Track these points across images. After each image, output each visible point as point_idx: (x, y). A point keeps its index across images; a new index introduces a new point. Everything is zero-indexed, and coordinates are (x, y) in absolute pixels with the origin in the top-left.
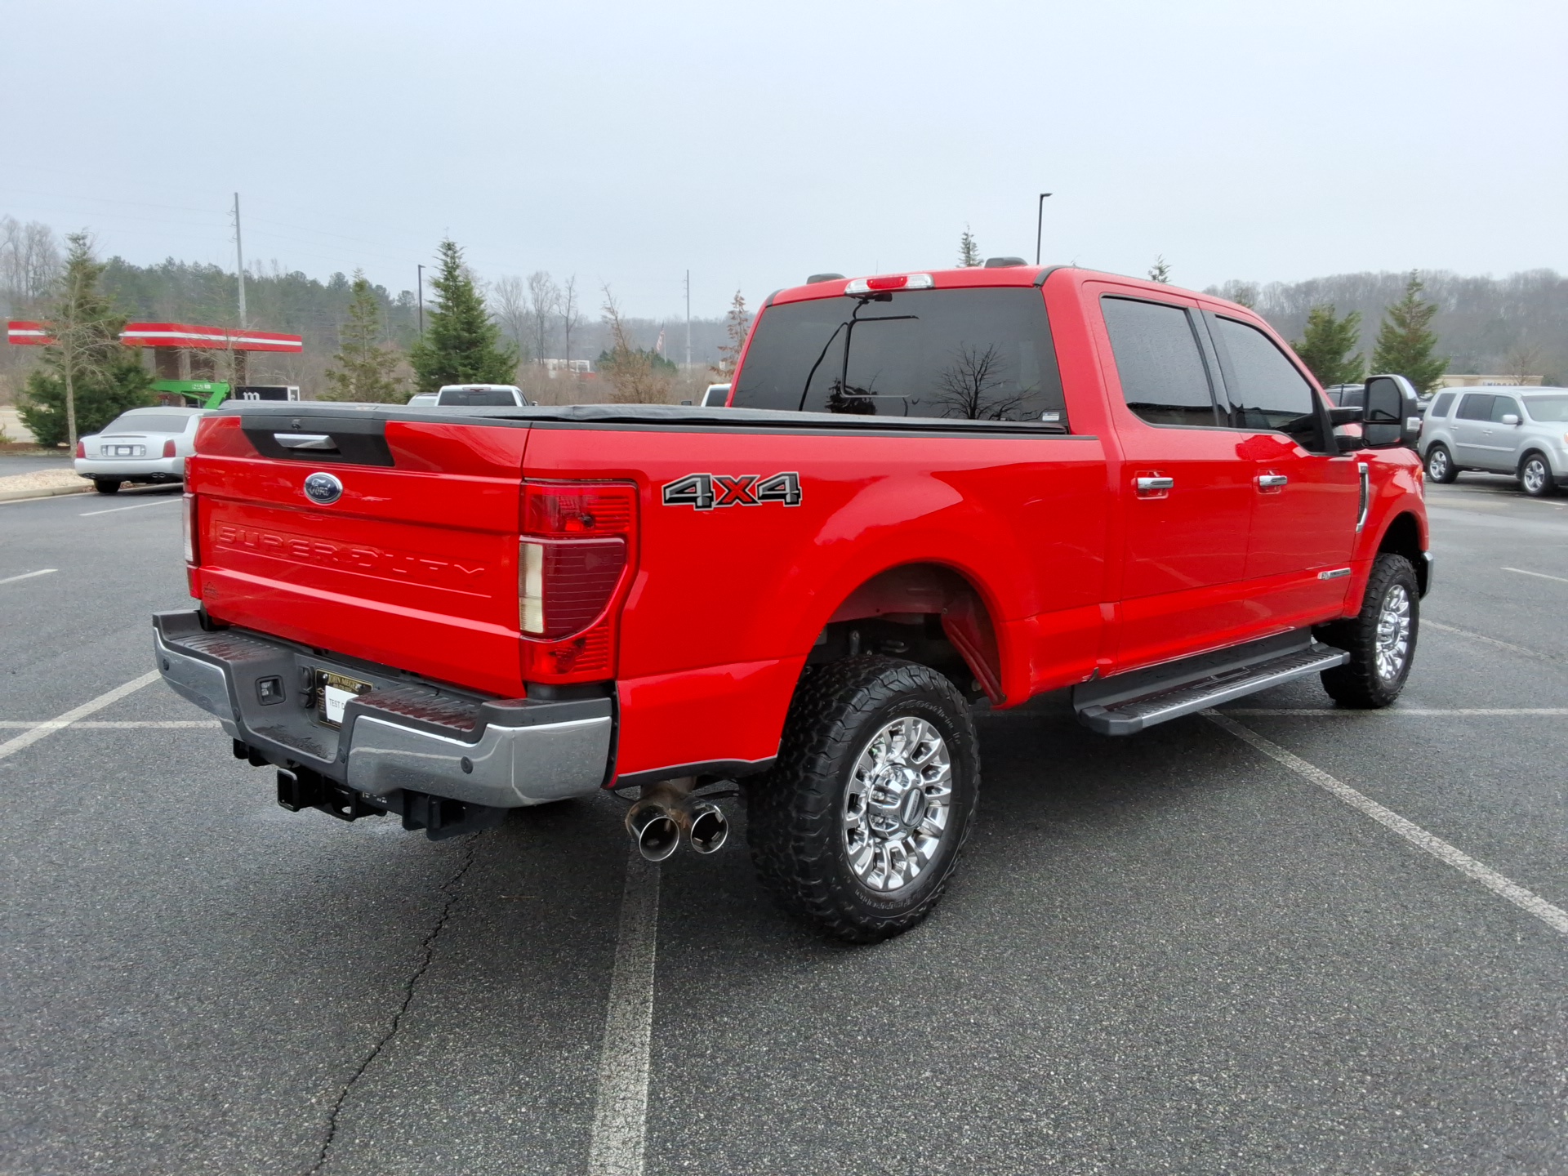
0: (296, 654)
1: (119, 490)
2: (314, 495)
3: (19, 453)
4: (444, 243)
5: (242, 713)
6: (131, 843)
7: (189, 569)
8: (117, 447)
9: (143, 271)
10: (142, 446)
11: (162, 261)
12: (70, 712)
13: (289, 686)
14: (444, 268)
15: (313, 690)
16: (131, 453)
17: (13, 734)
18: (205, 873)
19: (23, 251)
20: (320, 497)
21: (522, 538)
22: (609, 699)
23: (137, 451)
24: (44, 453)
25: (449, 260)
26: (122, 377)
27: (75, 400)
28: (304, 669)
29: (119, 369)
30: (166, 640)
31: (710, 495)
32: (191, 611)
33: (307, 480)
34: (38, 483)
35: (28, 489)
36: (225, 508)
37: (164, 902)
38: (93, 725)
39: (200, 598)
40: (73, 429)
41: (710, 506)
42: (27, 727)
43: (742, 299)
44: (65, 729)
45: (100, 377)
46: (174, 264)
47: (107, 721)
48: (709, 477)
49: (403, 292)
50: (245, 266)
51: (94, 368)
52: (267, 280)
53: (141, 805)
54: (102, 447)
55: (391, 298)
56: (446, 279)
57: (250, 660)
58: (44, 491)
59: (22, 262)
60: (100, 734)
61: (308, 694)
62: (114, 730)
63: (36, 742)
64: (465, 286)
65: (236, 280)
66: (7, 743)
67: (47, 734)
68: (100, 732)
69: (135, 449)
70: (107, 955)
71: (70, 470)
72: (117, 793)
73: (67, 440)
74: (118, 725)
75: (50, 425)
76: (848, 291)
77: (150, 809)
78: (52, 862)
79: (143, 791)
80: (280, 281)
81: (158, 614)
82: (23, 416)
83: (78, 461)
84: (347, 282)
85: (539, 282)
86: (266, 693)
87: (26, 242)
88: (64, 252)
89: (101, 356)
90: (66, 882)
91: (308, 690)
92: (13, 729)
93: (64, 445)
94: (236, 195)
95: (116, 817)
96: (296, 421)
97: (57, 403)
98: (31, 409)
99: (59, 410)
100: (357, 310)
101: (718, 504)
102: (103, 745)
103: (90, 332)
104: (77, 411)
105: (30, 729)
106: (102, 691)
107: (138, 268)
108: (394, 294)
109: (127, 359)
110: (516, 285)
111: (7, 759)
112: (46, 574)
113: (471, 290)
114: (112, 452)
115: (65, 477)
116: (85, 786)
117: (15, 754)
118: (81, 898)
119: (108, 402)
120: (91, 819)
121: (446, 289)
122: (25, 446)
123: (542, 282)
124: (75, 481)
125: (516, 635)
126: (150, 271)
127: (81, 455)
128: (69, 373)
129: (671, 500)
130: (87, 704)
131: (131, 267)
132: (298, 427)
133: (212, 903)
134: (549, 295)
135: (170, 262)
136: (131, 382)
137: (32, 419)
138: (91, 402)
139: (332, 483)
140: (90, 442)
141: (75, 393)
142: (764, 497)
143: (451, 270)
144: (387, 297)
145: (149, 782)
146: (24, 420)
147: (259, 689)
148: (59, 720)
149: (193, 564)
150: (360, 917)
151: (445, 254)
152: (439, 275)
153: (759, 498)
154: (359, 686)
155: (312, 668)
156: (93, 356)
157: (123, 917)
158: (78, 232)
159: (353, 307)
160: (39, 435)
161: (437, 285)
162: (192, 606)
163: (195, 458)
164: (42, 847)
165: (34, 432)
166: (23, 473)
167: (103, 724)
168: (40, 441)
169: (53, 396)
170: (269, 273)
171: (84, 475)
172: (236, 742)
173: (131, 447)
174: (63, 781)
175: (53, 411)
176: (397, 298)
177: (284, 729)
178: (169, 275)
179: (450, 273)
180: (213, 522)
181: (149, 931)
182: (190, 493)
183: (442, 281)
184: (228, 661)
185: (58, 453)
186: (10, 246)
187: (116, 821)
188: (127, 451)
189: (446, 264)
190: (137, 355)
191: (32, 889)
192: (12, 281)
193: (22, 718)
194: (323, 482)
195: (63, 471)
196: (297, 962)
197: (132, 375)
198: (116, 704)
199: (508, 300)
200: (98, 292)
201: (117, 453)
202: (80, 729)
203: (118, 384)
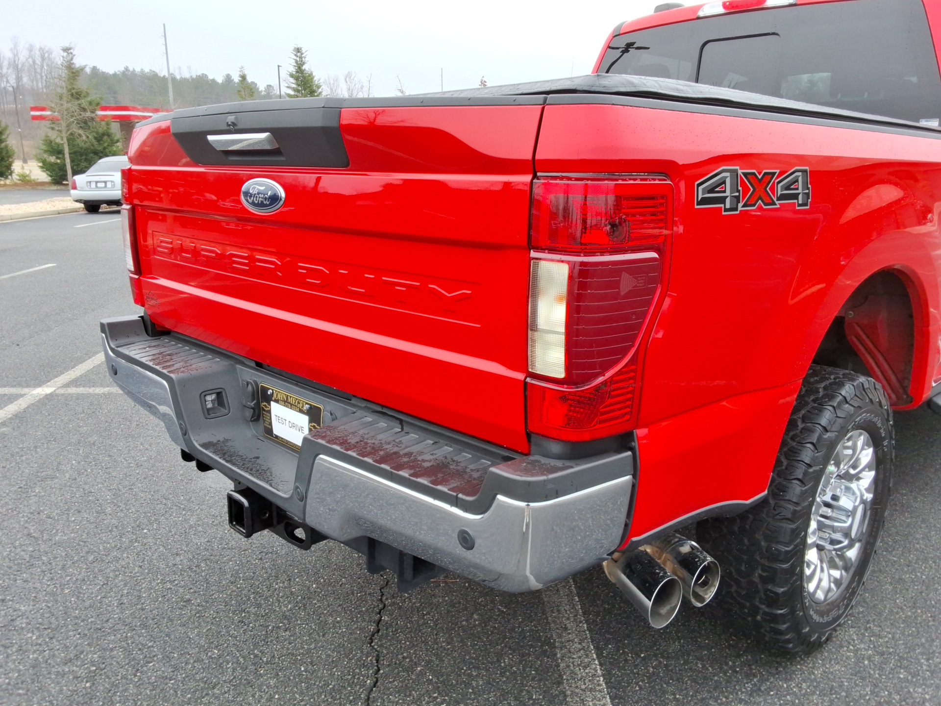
0: (238, 366)
1: (100, 210)
2: (253, 204)
3: (40, 188)
4: (295, 48)
5: (188, 428)
6: (97, 512)
7: (131, 278)
8: (97, 182)
9: (111, 75)
10: (112, 182)
11: (122, 69)
12: (56, 379)
13: (232, 398)
14: (295, 64)
15: (258, 404)
16: (106, 186)
17: (12, 399)
18: (162, 548)
19: (38, 61)
20: (261, 205)
21: (533, 254)
22: (629, 453)
23: (109, 185)
24: (55, 187)
25: (298, 59)
26: (99, 139)
27: (70, 154)
28: (248, 383)
29: (97, 133)
30: (113, 346)
31: (737, 194)
32: (135, 317)
33: (244, 188)
34: (49, 206)
35: (43, 210)
36: (164, 219)
37: (125, 585)
38: (73, 390)
39: (143, 305)
40: (69, 171)
41: (736, 209)
42: (23, 393)
43: (485, 82)
44: (51, 394)
45: (85, 138)
46: (129, 71)
47: (84, 387)
48: (736, 171)
49: (268, 86)
50: (171, 71)
51: (81, 132)
52: (185, 79)
53: (108, 470)
54: (87, 182)
55: (260, 90)
56: (297, 72)
57: (194, 373)
58: (54, 211)
59: (39, 70)
60: (78, 399)
61: (252, 408)
62: (89, 396)
63: (28, 407)
64: (309, 76)
65: (167, 79)
66: (5, 408)
67: (37, 399)
68: (79, 397)
69: (108, 183)
70: (72, 656)
71: (70, 198)
72: (88, 457)
73: (67, 180)
74: (91, 390)
75: (57, 170)
76: (701, 14)
77: (114, 474)
78: (29, 535)
79: (110, 456)
80: (193, 79)
81: (105, 321)
82: (41, 164)
83: (73, 192)
84: (233, 80)
85: (350, 78)
86: (210, 405)
87: (40, 59)
88: (59, 58)
89: (85, 124)
90: (39, 558)
91: (252, 404)
92: (11, 395)
93: (67, 183)
94: (164, 25)
95: (86, 483)
96: (231, 118)
97: (60, 156)
98: (45, 160)
99: (62, 161)
100: (243, 93)
101: (743, 207)
102: (80, 409)
103: (76, 108)
104: (72, 161)
105: (25, 394)
106: (81, 360)
107: (108, 73)
108: (262, 87)
109: (102, 129)
110: (336, 80)
111: (4, 424)
112: (48, 268)
113: (312, 79)
114: (93, 185)
115: (65, 202)
116: (63, 450)
117: (11, 419)
118: (52, 579)
119: (92, 155)
120: (65, 485)
121: (297, 79)
122: (43, 184)
123: (352, 77)
124: (72, 205)
125: (520, 376)
126: (115, 75)
127: (75, 188)
128: (64, 135)
129: (704, 201)
130: (69, 372)
131: (103, 73)
132: (234, 124)
133: (169, 585)
134: (357, 86)
135: (127, 69)
136: (105, 142)
137: (46, 166)
138: (81, 155)
139: (271, 188)
140: (80, 179)
141: (69, 149)
142: (782, 197)
143: (299, 66)
144: (258, 89)
145: (114, 446)
146: (41, 167)
147: (203, 402)
148: (47, 386)
149: (135, 273)
150: (304, 605)
151: (296, 55)
152: (292, 70)
153: (778, 199)
154: (308, 406)
155: (256, 382)
156: (79, 124)
157: (87, 604)
158: (67, 45)
159: (239, 91)
160: (51, 176)
161: (292, 76)
162: (134, 312)
163: (130, 170)
164: (23, 516)
165: (48, 174)
166: (41, 200)
167: (81, 390)
168: (52, 180)
169: (57, 151)
170: (186, 75)
171: (77, 201)
172: (183, 451)
173: (105, 182)
174: (45, 445)
175: (59, 161)
176: (264, 90)
177: (229, 444)
178: (127, 76)
179: (299, 68)
180: (150, 231)
181: (110, 624)
182: (127, 204)
183: (294, 73)
184: (172, 375)
185: (63, 187)
186: (30, 61)
187: (87, 487)
188: (103, 185)
189: (296, 62)
190: (108, 124)
191: (10, 568)
192: (33, 82)
193: (20, 385)
194: (262, 188)
195: (65, 198)
196: (253, 667)
197: (105, 138)
198: (90, 372)
199: (332, 90)
200: (82, 84)
201: (96, 186)
202: (62, 395)
203: (97, 143)
